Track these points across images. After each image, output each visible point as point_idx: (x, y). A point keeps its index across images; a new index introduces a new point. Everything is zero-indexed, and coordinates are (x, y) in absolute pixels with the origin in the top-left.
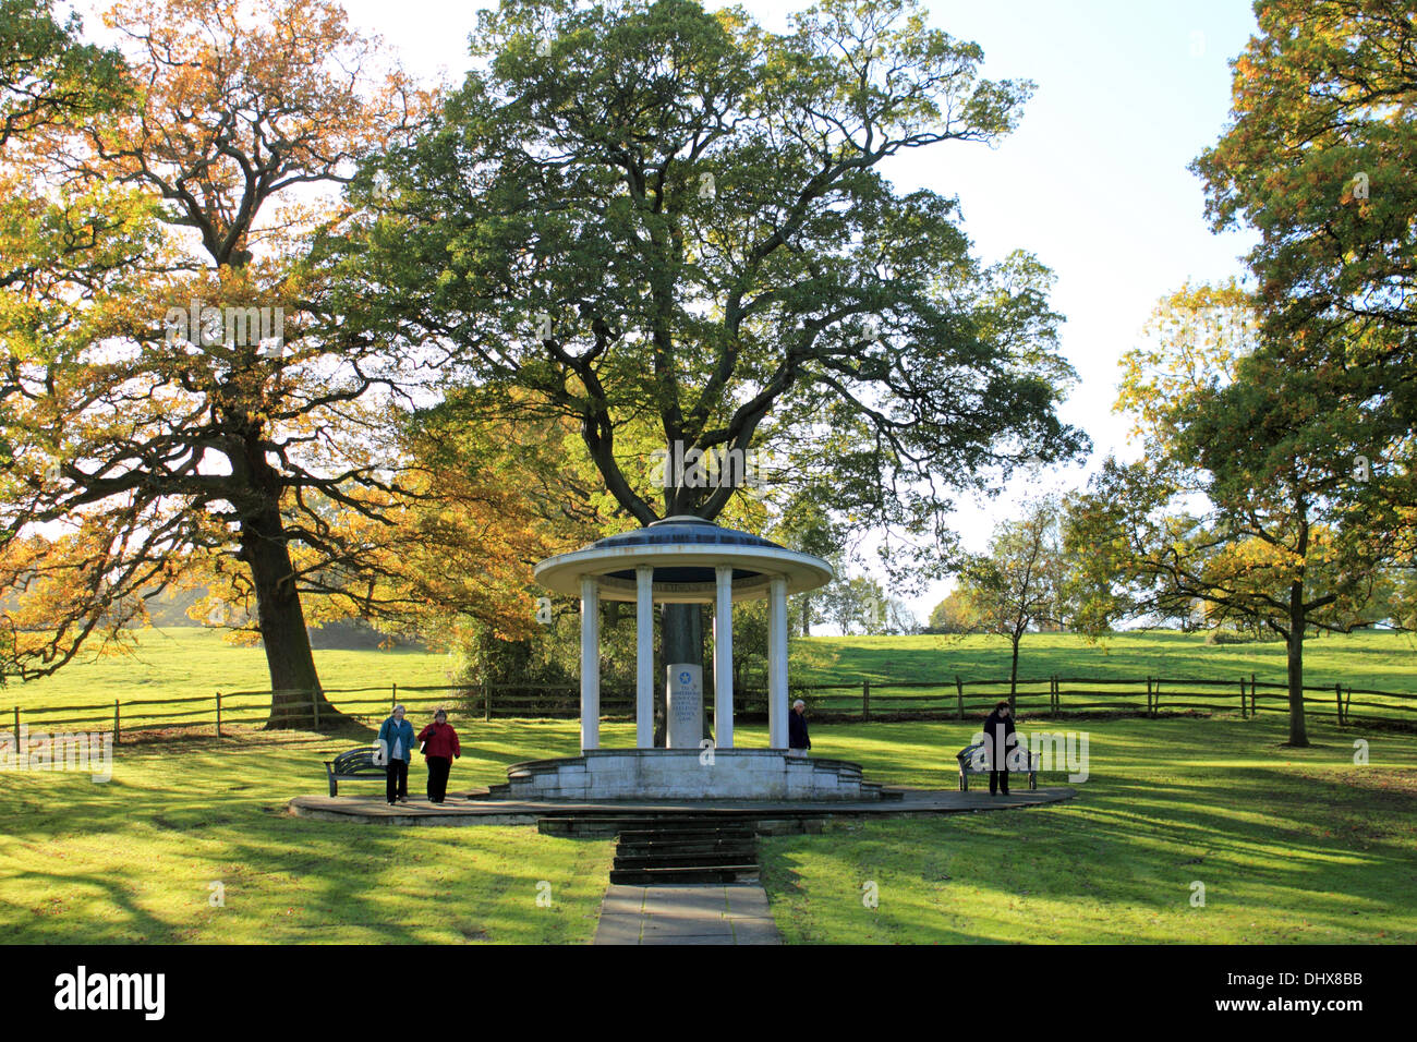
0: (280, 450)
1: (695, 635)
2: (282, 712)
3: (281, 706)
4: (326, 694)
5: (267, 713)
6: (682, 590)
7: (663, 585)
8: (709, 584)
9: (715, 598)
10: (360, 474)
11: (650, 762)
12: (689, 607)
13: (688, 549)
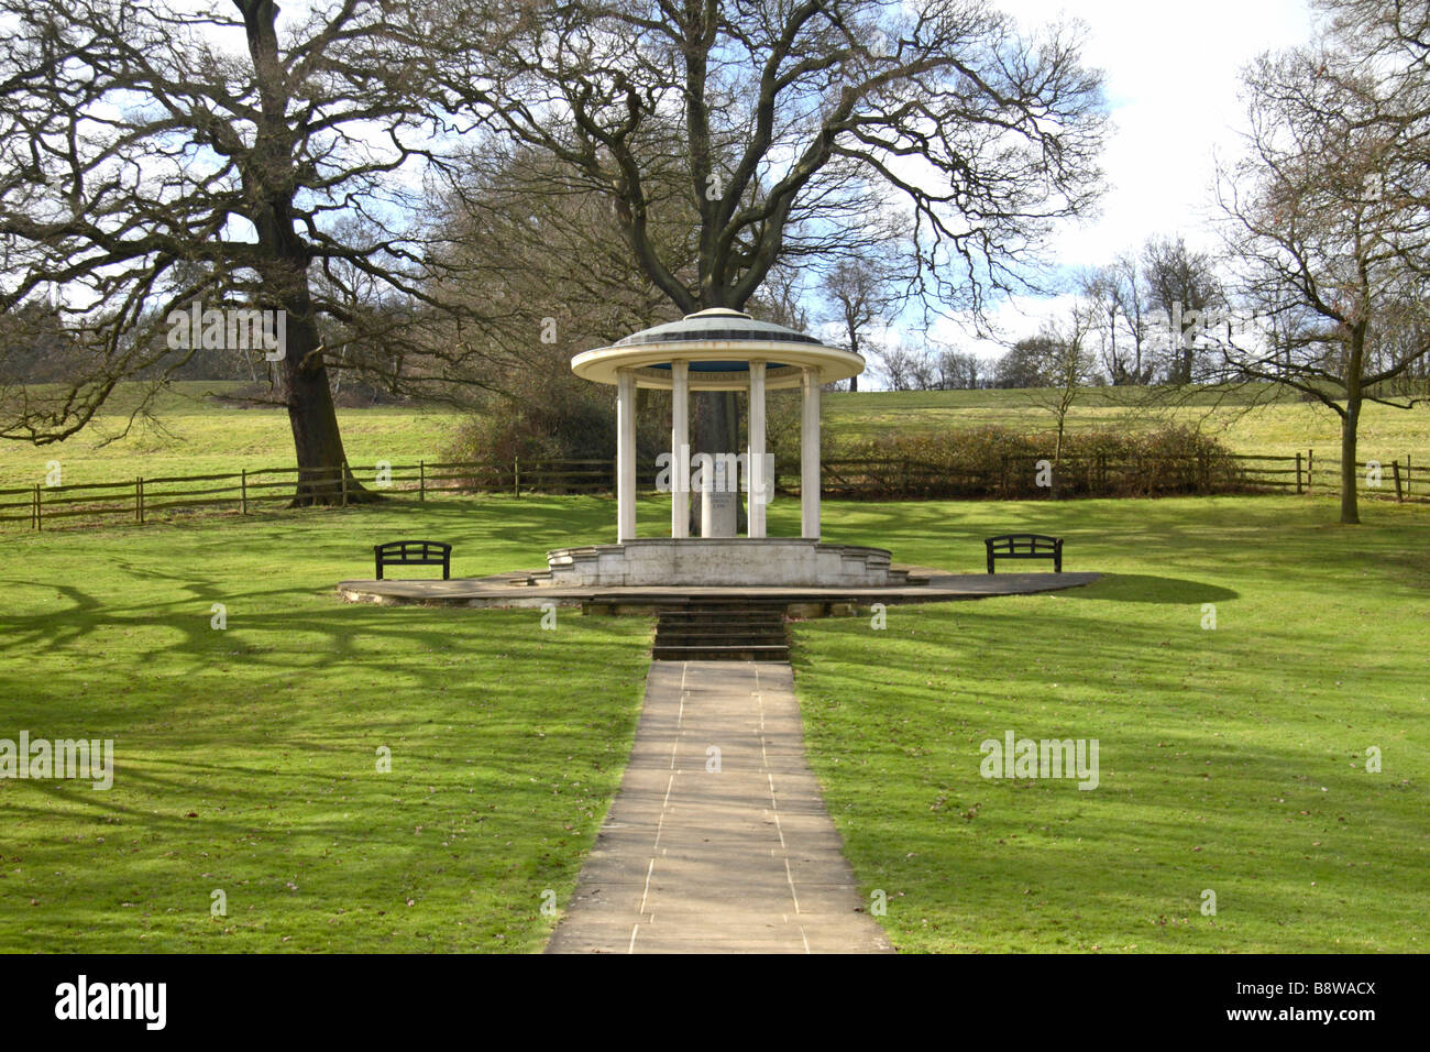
0: (308, 218)
1: (731, 416)
2: (307, 490)
3: (307, 483)
4: (353, 472)
5: (293, 491)
6: (716, 379)
7: (698, 374)
8: (743, 373)
9: (749, 387)
10: (391, 246)
11: (686, 551)
12: (724, 394)
13: (722, 345)
